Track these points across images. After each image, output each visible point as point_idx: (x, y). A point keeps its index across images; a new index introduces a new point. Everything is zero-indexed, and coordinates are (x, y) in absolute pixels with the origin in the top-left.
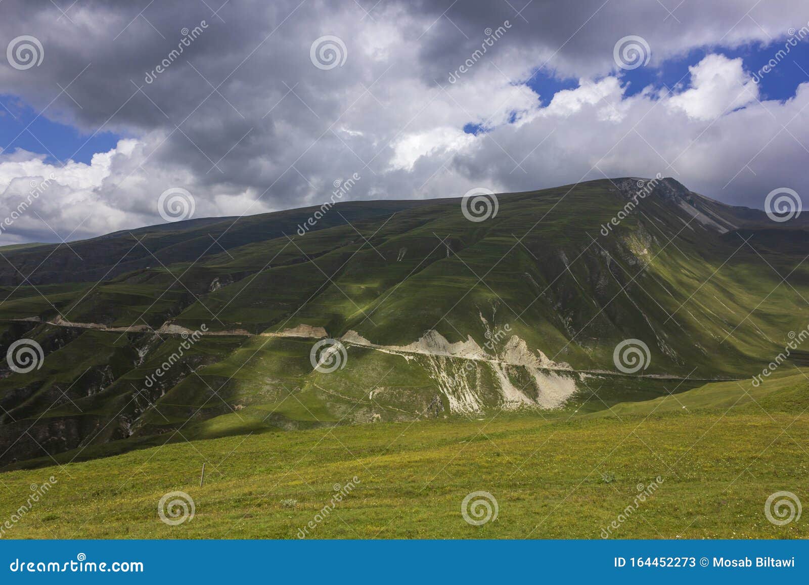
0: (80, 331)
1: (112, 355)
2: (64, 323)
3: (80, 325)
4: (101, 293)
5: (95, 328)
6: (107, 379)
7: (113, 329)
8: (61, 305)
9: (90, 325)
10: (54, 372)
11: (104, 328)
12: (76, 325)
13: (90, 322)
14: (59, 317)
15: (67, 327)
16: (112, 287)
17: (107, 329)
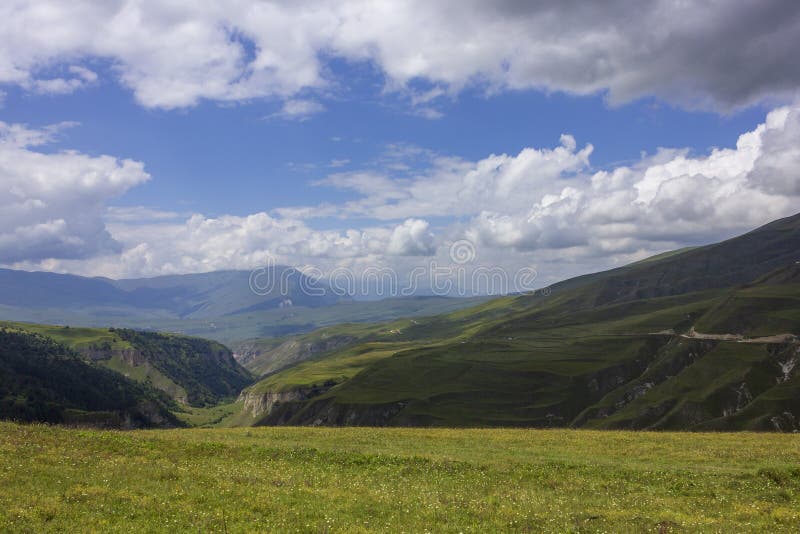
0: (714, 342)
1: (748, 370)
2: (698, 336)
3: (714, 337)
4: (736, 298)
5: (732, 339)
6: (744, 398)
7: (750, 341)
8: (695, 315)
9: (726, 337)
10: (687, 390)
11: (740, 339)
12: (711, 336)
13: (725, 333)
14: (693, 329)
15: (700, 340)
16: (749, 290)
17: (744, 341)
